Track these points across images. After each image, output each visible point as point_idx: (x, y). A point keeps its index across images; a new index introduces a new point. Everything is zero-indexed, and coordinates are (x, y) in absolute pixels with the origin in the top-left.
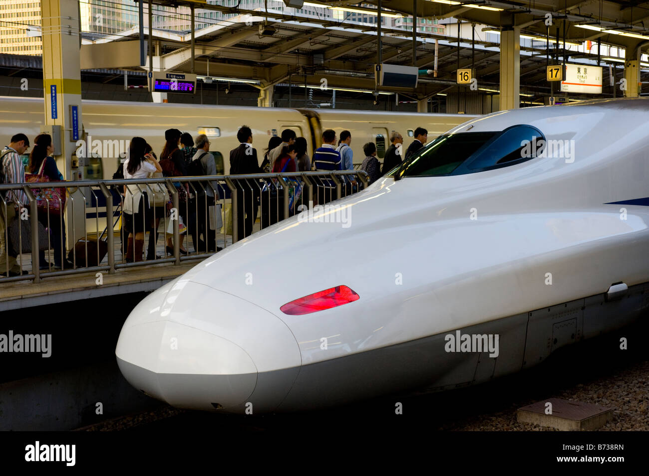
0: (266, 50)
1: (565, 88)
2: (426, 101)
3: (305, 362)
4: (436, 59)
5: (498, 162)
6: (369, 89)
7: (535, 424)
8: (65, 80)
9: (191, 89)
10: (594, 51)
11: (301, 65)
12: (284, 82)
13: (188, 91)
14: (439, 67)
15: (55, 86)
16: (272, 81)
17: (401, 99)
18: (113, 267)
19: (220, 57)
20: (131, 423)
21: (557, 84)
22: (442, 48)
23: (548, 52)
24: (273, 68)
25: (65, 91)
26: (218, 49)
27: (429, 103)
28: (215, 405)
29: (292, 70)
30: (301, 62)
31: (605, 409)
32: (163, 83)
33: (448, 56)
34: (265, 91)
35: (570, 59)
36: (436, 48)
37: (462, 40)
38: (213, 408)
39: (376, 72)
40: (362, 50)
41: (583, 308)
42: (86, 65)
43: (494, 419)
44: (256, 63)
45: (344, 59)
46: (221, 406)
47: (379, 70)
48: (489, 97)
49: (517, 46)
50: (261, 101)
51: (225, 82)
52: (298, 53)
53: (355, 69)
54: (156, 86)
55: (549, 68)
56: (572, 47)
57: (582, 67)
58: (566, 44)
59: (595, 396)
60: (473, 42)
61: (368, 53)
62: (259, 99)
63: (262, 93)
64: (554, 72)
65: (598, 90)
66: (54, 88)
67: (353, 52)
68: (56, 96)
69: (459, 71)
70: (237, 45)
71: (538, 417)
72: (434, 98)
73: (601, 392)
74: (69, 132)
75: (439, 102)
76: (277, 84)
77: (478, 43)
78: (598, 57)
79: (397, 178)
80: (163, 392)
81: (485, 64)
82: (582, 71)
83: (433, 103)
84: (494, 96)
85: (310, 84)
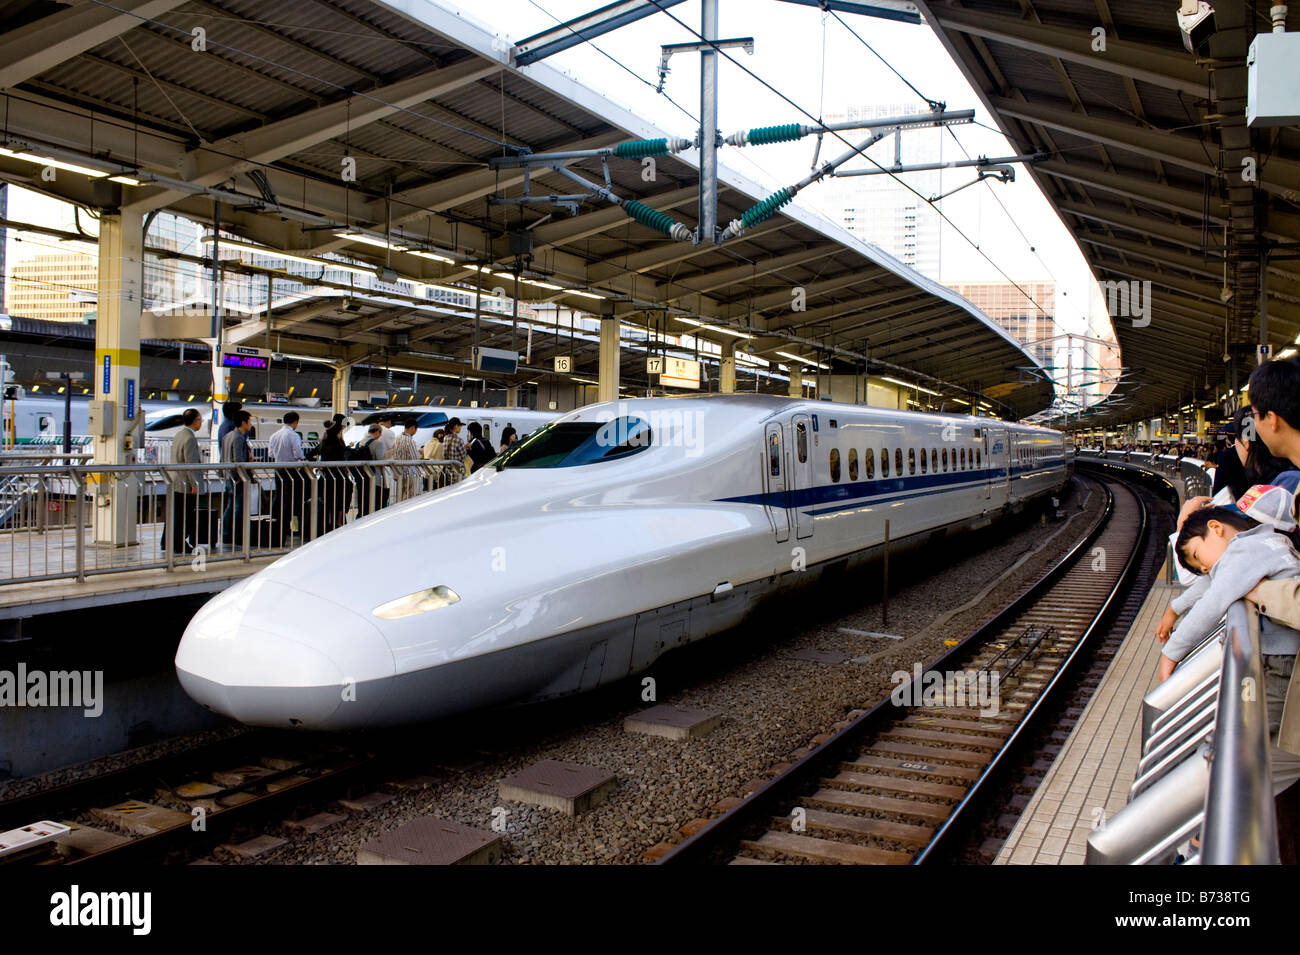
0: (347, 327)
1: (664, 381)
2: (516, 390)
3: (399, 672)
4: (529, 344)
5: (606, 455)
6: (458, 374)
7: (643, 733)
8: (121, 350)
9: (264, 366)
10: (692, 346)
11: (382, 345)
12: (363, 363)
13: (261, 368)
14: (532, 354)
15: (109, 357)
16: (349, 361)
17: (489, 385)
18: (171, 565)
19: (292, 332)
20: (189, 744)
21: (656, 377)
22: (536, 333)
23: (646, 343)
24: (352, 346)
25: (122, 363)
26: (291, 323)
27: (519, 392)
28: (294, 721)
29: (372, 350)
30: (383, 341)
31: (713, 715)
32: (232, 358)
33: (541, 343)
34: (342, 371)
35: (667, 353)
36: (530, 334)
37: (560, 327)
38: (292, 725)
39: (473, 356)
40: (449, 332)
41: (690, 609)
42: (147, 334)
43: (600, 729)
44: (331, 340)
45: (431, 340)
46: (301, 722)
47: (476, 354)
48: (582, 387)
49: (617, 337)
50: (337, 381)
51: (295, 360)
52: (379, 331)
53: (441, 352)
54: (225, 361)
55: (649, 360)
56: (671, 340)
57: (681, 361)
58: (667, 337)
59: (702, 701)
60: (572, 330)
61: (456, 335)
62: (334, 380)
63: (338, 373)
64: (655, 364)
65: (696, 385)
66: (107, 359)
67: (440, 334)
68: (109, 368)
69: (557, 359)
70: (314, 321)
71: (646, 726)
72: (523, 387)
73: (707, 697)
74: (122, 409)
75: (529, 390)
76: (355, 365)
77: (576, 330)
78: (695, 353)
79: (499, 468)
80: (232, 707)
81: (580, 352)
82: (680, 364)
83: (523, 392)
84: (588, 387)
85: (392, 366)
